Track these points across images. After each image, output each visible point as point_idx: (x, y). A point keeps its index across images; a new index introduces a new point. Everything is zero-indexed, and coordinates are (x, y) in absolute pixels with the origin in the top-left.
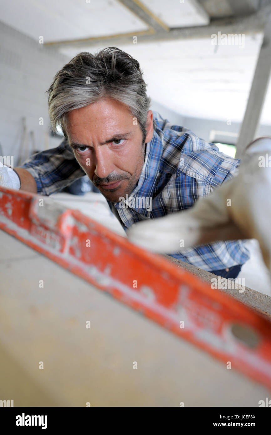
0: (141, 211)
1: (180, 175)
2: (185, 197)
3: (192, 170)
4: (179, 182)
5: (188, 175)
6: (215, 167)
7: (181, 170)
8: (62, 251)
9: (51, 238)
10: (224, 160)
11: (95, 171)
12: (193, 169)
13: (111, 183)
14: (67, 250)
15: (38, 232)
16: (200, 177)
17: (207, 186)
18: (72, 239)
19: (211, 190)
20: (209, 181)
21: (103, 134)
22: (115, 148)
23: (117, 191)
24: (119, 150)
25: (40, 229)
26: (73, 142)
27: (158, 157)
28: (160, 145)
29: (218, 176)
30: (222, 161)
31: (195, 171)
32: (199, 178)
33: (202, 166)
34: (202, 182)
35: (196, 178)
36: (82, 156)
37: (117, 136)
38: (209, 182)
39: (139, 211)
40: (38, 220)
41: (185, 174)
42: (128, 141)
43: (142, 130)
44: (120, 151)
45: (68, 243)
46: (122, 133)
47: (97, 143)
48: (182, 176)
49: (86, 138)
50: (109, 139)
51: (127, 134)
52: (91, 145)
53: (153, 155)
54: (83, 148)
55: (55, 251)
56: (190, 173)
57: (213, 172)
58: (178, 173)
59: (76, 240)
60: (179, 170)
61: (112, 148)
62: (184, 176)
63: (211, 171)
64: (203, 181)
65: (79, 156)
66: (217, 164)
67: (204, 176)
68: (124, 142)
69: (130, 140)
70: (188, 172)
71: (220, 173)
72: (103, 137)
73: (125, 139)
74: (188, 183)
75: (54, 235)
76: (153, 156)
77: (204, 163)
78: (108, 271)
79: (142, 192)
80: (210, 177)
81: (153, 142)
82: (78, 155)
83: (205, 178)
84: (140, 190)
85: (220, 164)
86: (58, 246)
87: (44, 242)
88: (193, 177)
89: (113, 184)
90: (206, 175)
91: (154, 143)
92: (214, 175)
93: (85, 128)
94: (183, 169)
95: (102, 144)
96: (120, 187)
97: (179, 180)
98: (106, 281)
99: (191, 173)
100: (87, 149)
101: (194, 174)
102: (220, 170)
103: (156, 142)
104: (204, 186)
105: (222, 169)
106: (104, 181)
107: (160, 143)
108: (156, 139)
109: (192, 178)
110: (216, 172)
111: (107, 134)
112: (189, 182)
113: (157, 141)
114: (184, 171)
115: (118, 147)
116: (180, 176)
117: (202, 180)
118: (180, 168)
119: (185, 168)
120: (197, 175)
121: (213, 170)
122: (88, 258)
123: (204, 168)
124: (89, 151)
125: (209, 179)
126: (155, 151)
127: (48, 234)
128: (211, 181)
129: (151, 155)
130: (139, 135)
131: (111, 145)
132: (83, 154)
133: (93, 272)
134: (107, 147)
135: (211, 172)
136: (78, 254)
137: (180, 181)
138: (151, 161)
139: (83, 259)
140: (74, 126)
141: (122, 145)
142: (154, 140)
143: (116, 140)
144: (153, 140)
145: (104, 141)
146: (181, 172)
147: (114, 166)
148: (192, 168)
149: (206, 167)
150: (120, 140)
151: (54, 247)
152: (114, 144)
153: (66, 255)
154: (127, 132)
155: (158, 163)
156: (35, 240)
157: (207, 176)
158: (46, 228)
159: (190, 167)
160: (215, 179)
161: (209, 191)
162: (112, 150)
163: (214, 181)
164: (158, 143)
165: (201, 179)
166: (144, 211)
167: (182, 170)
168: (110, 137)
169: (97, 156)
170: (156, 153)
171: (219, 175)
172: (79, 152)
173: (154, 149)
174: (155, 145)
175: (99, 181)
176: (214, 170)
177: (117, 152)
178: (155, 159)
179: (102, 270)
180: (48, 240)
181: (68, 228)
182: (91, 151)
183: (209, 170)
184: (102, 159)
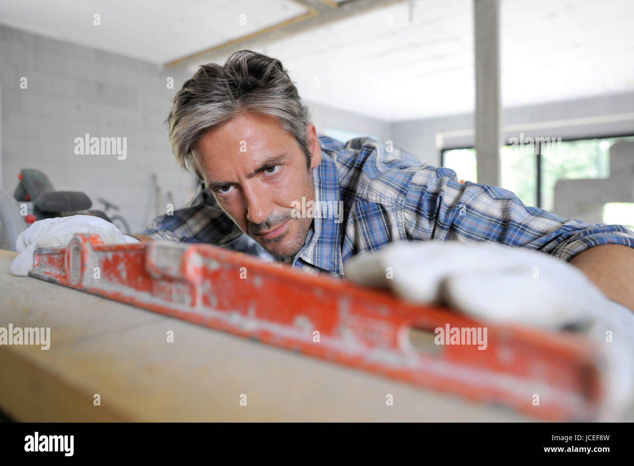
0: (330, 266)
1: (361, 202)
2: (374, 231)
3: (374, 194)
4: (362, 213)
5: (371, 201)
6: (405, 184)
7: (360, 195)
8: (193, 304)
9: (178, 291)
10: (415, 173)
11: (248, 216)
12: (376, 192)
13: (272, 228)
14: (199, 301)
15: (161, 290)
16: (386, 201)
17: (399, 212)
18: (203, 284)
19: (405, 216)
20: (399, 204)
21: (249, 162)
22: (270, 178)
23: (285, 239)
24: (276, 180)
25: (163, 284)
26: (210, 182)
27: (334, 185)
28: (332, 169)
29: (411, 196)
30: (412, 175)
31: (378, 194)
32: (386, 203)
33: (387, 186)
34: (391, 208)
35: (381, 203)
36: (227, 199)
37: (269, 162)
38: (400, 206)
39: (326, 267)
40: (158, 271)
41: (367, 201)
42: (285, 168)
43: (304, 150)
44: (277, 182)
45: (200, 291)
46: (275, 156)
47: (243, 177)
48: (364, 204)
49: (227, 172)
50: (259, 167)
51: (282, 156)
52: (236, 181)
53: (326, 184)
54: (226, 187)
55: (185, 308)
56: (372, 198)
57: (402, 191)
58: (357, 200)
59: (208, 284)
60: (358, 196)
61: (266, 180)
62: (366, 203)
63: (401, 190)
64: (392, 206)
65: (223, 200)
66: (406, 180)
67: (391, 199)
68: (279, 170)
69: (288, 164)
70: (370, 197)
71: (412, 191)
72: (249, 166)
73: (280, 165)
74: (373, 212)
75: (181, 287)
76: (328, 186)
77: (389, 181)
78: (252, 311)
79: (324, 240)
80: (401, 199)
81: (322, 166)
82: (221, 198)
83: (393, 202)
84: (322, 237)
85: (410, 178)
86: (188, 299)
87: (170, 300)
88: (378, 202)
89: (276, 230)
90: (394, 197)
91: (323, 168)
92: (405, 195)
93: (223, 159)
94: (362, 194)
95: (250, 176)
96: (287, 232)
97: (361, 210)
98: (251, 324)
99: (374, 198)
100: (232, 188)
101: (378, 198)
102: (413, 188)
103: (326, 166)
104: (395, 213)
105: (415, 184)
106: (262, 227)
107: (332, 165)
108: (326, 162)
109: (377, 204)
110: (407, 191)
111: (254, 161)
112: (374, 210)
113: (328, 164)
114: (364, 196)
115: (272, 177)
116: (361, 205)
117: (390, 205)
118: (359, 194)
119: (365, 192)
120: (383, 200)
121: (402, 188)
122: (226, 303)
123: (390, 188)
124: (235, 190)
125: (400, 202)
126: (328, 178)
127: (174, 287)
128: (403, 204)
129: (324, 186)
130: (300, 158)
131: (264, 175)
132: (228, 195)
133: (235, 319)
134: (258, 179)
135: (401, 192)
136: (214, 301)
137: (363, 211)
138: (326, 193)
139: (221, 307)
140: (209, 159)
141: (278, 174)
142: (323, 164)
143: (267, 168)
144: (321, 164)
145: (252, 171)
146: (361, 198)
147: (273, 204)
148: (374, 191)
149: (392, 186)
150: (274, 167)
151: (182, 302)
152: (267, 173)
153: (200, 309)
154: (282, 154)
155: (335, 193)
156: (158, 301)
157: (396, 197)
158: (170, 280)
159: (371, 190)
160: (407, 200)
161: (404, 217)
162: (266, 182)
163: (406, 203)
164: (330, 167)
165: (388, 204)
166: (333, 266)
167: (362, 196)
168: (259, 164)
169: (246, 194)
170: (330, 180)
171: (412, 194)
172: (220, 195)
173: (326, 175)
174: (326, 170)
175: (255, 229)
176: (404, 188)
177: (273, 183)
178: (331, 189)
179: (244, 313)
180: (175, 296)
181: (196, 270)
182: (237, 189)
183: (397, 189)
184: (254, 197)
